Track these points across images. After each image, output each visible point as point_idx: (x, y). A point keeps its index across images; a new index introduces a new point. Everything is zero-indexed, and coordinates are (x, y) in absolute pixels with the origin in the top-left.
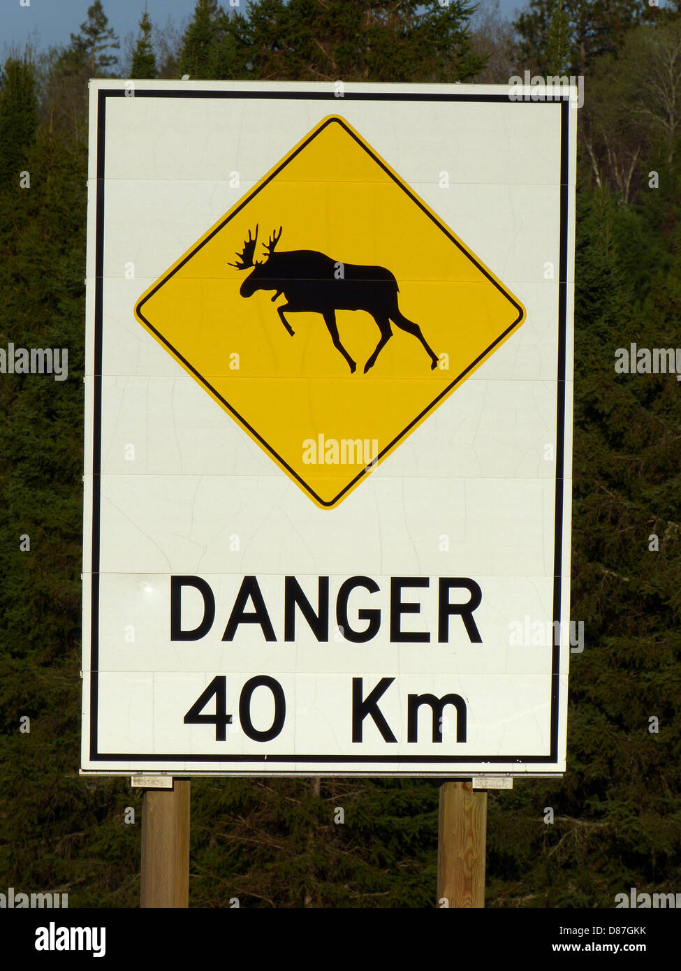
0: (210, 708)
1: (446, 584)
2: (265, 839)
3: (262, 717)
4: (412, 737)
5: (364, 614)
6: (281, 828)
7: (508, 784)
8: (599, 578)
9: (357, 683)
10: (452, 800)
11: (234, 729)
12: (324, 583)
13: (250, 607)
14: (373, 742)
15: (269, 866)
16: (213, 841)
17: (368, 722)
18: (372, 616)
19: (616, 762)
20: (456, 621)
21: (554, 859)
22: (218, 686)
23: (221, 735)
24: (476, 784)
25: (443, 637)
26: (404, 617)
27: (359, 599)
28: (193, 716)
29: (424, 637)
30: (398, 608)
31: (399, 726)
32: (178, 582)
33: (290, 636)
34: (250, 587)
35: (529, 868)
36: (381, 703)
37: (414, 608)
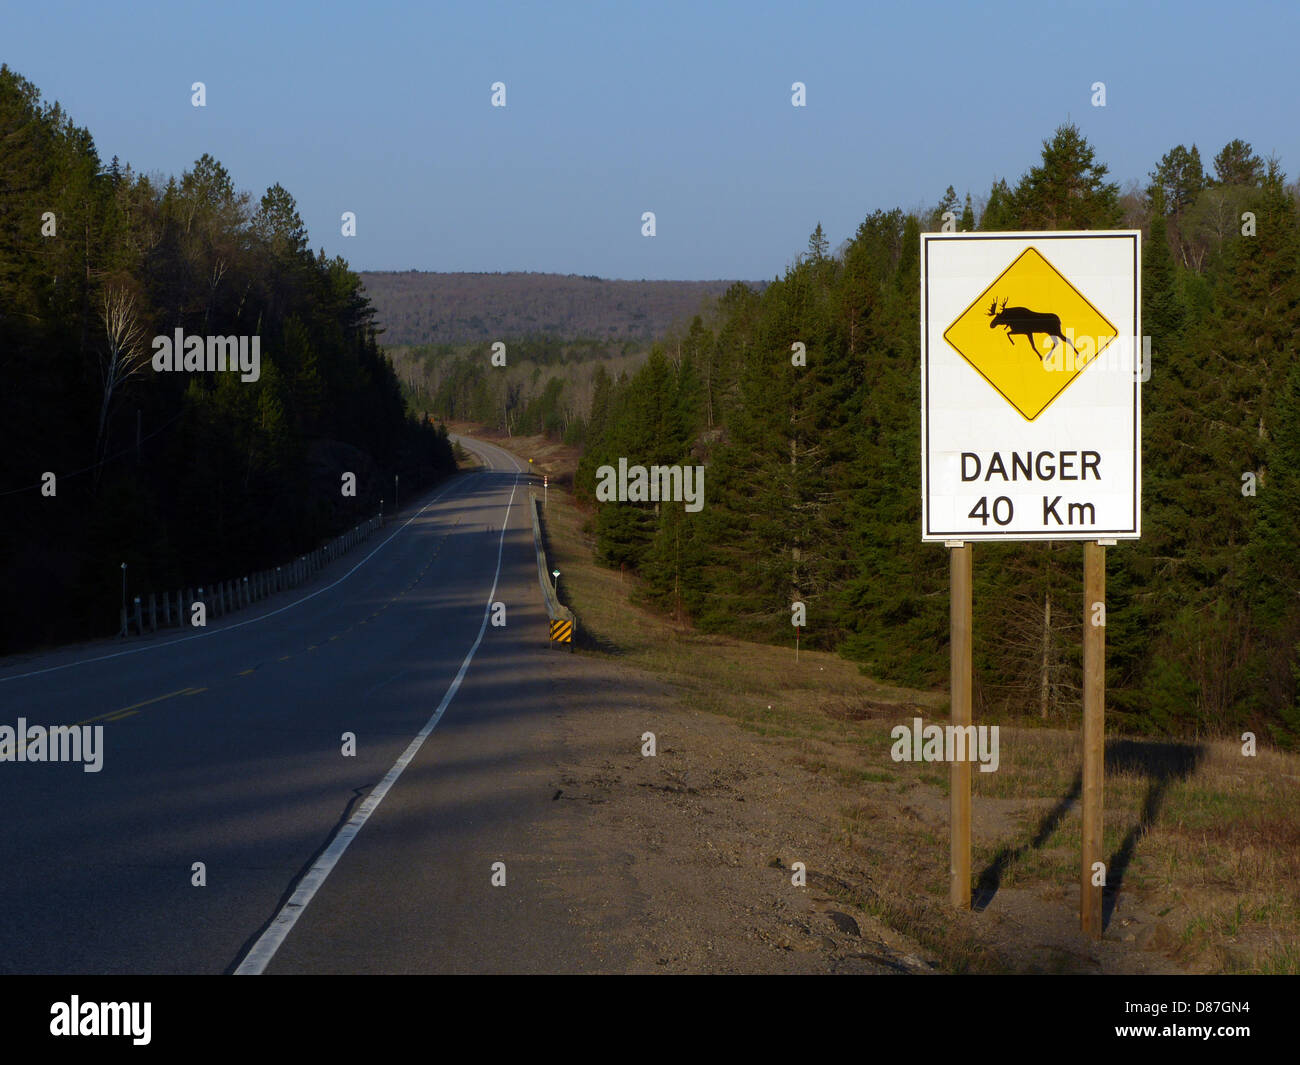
0: (980, 511)
1: (1084, 454)
2: (1027, 569)
3: (1003, 515)
4: (1071, 522)
5: (1048, 468)
6: (1034, 564)
7: (1115, 543)
8: (1180, 447)
9: (1046, 499)
10: (1089, 551)
11: (991, 520)
12: (1030, 454)
13: (997, 466)
14: (1053, 524)
15: (1029, 581)
16: (1003, 570)
17: (1051, 516)
18: (1052, 469)
19: (1189, 532)
20: (1089, 470)
21: (1161, 576)
22: (983, 501)
23: (985, 523)
24: (1100, 543)
25: (1084, 477)
26: (1066, 469)
27: (1046, 461)
28: (972, 515)
29: (1075, 478)
30: (1063, 465)
31: (1064, 517)
32: (964, 456)
33: (1015, 478)
34: (997, 457)
35: (1149, 581)
36: (1055, 507)
37: (1070, 465)
